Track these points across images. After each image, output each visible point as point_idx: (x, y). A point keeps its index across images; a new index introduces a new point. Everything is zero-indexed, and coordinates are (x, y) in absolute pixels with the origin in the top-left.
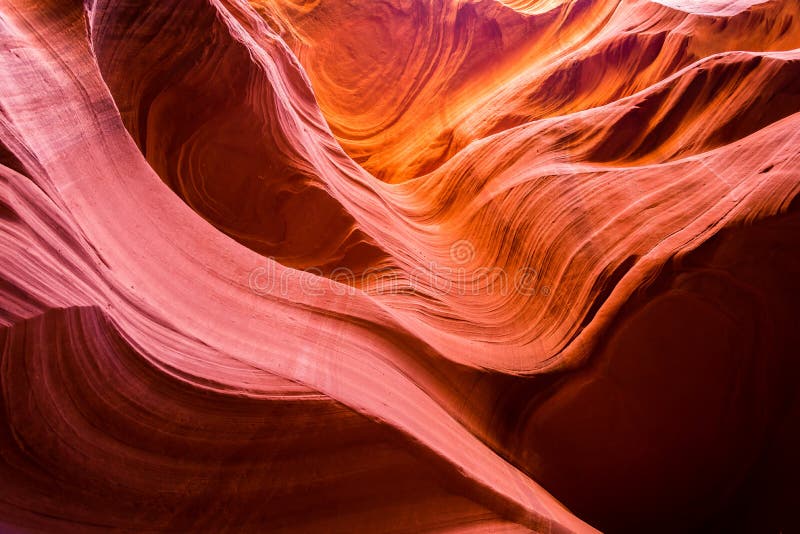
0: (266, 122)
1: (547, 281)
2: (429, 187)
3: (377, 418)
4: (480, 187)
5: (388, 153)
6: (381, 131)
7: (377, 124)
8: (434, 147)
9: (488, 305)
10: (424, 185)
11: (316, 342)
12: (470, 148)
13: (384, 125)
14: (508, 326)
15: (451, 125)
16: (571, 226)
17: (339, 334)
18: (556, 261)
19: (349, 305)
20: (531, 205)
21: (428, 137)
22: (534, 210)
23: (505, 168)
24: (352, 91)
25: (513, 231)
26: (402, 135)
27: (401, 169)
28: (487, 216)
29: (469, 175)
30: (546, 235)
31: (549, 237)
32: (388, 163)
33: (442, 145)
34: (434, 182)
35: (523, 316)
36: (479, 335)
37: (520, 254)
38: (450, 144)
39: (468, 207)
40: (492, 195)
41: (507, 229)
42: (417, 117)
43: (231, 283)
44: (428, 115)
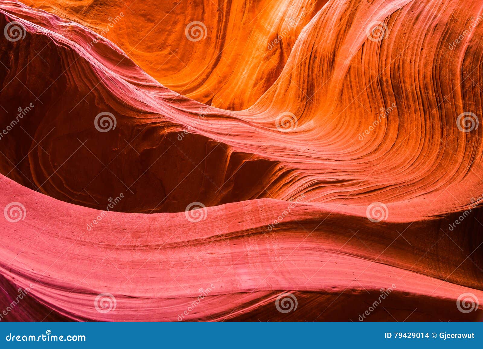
0: (96, 95)
1: (449, 106)
2: (283, 91)
3: (354, 290)
4: (332, 63)
5: (227, 88)
6: (210, 73)
7: (204, 68)
8: (267, 58)
9: (404, 162)
10: (277, 93)
11: (248, 263)
12: (302, 36)
13: (211, 66)
14: (437, 168)
15: (273, 30)
16: (441, 43)
17: (268, 246)
18: (447, 81)
19: (263, 215)
20: (392, 46)
21: (258, 53)
22: (396, 49)
23: (346, 32)
24: (165, 52)
25: (387, 81)
26: (232, 66)
27: (248, 94)
28: (353, 84)
29: (315, 57)
30: (422, 65)
31: (426, 65)
32: (232, 96)
33: (274, 52)
34: (285, 86)
35: (446, 153)
36: (413, 192)
37: (407, 98)
38: (281, 48)
39: (331, 87)
40: (347, 62)
41: (380, 82)
42: (237, 42)
43: (134, 248)
44: (247, 35)
